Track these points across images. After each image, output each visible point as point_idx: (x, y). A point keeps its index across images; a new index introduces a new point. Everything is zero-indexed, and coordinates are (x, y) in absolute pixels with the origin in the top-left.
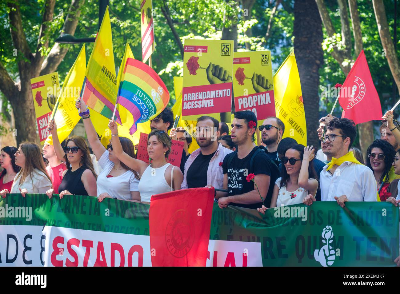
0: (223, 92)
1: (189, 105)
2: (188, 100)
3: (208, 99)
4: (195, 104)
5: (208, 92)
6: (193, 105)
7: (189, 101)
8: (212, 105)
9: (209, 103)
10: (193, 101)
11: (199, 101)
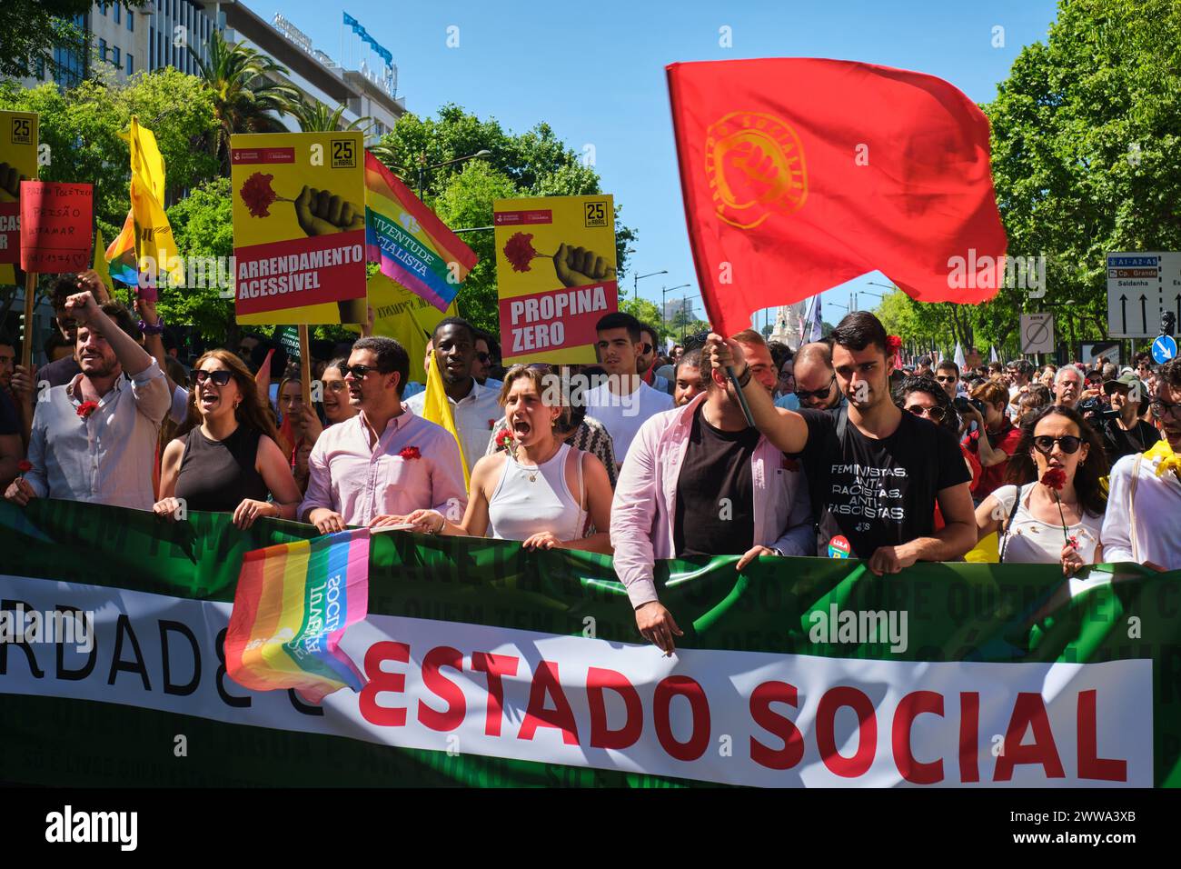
0: (343, 252)
1: (255, 289)
2: (251, 276)
3: (305, 271)
4: (270, 284)
5: (304, 256)
6: (263, 287)
7: (254, 279)
8: (317, 285)
9: (308, 280)
10: (264, 277)
11: (280, 279)
